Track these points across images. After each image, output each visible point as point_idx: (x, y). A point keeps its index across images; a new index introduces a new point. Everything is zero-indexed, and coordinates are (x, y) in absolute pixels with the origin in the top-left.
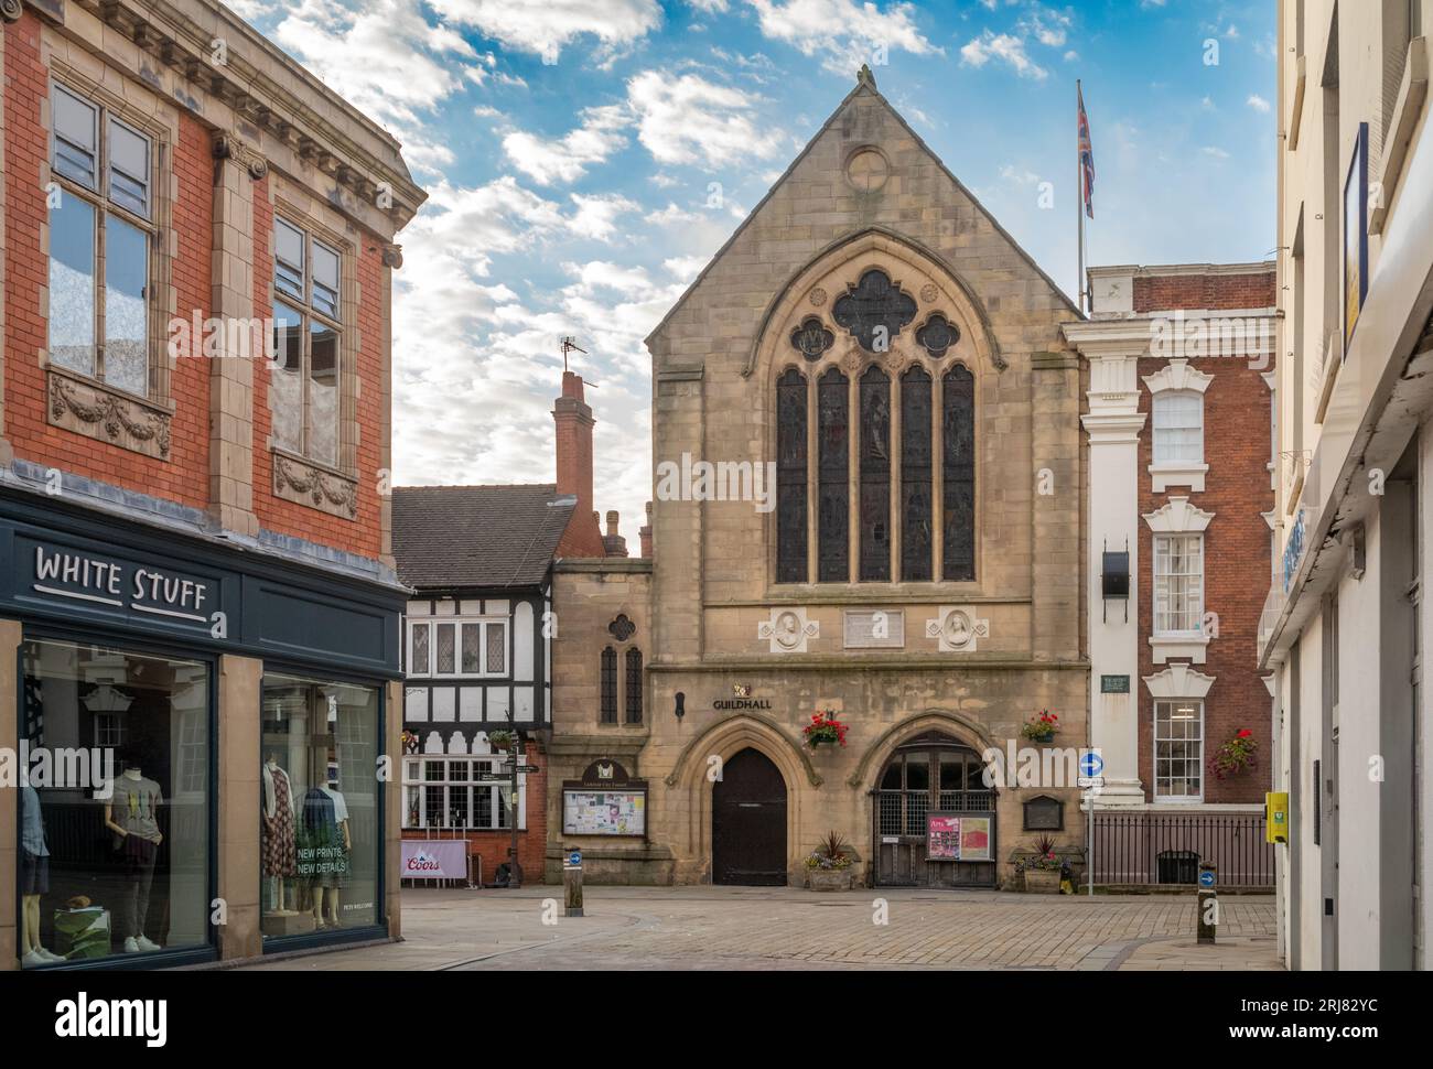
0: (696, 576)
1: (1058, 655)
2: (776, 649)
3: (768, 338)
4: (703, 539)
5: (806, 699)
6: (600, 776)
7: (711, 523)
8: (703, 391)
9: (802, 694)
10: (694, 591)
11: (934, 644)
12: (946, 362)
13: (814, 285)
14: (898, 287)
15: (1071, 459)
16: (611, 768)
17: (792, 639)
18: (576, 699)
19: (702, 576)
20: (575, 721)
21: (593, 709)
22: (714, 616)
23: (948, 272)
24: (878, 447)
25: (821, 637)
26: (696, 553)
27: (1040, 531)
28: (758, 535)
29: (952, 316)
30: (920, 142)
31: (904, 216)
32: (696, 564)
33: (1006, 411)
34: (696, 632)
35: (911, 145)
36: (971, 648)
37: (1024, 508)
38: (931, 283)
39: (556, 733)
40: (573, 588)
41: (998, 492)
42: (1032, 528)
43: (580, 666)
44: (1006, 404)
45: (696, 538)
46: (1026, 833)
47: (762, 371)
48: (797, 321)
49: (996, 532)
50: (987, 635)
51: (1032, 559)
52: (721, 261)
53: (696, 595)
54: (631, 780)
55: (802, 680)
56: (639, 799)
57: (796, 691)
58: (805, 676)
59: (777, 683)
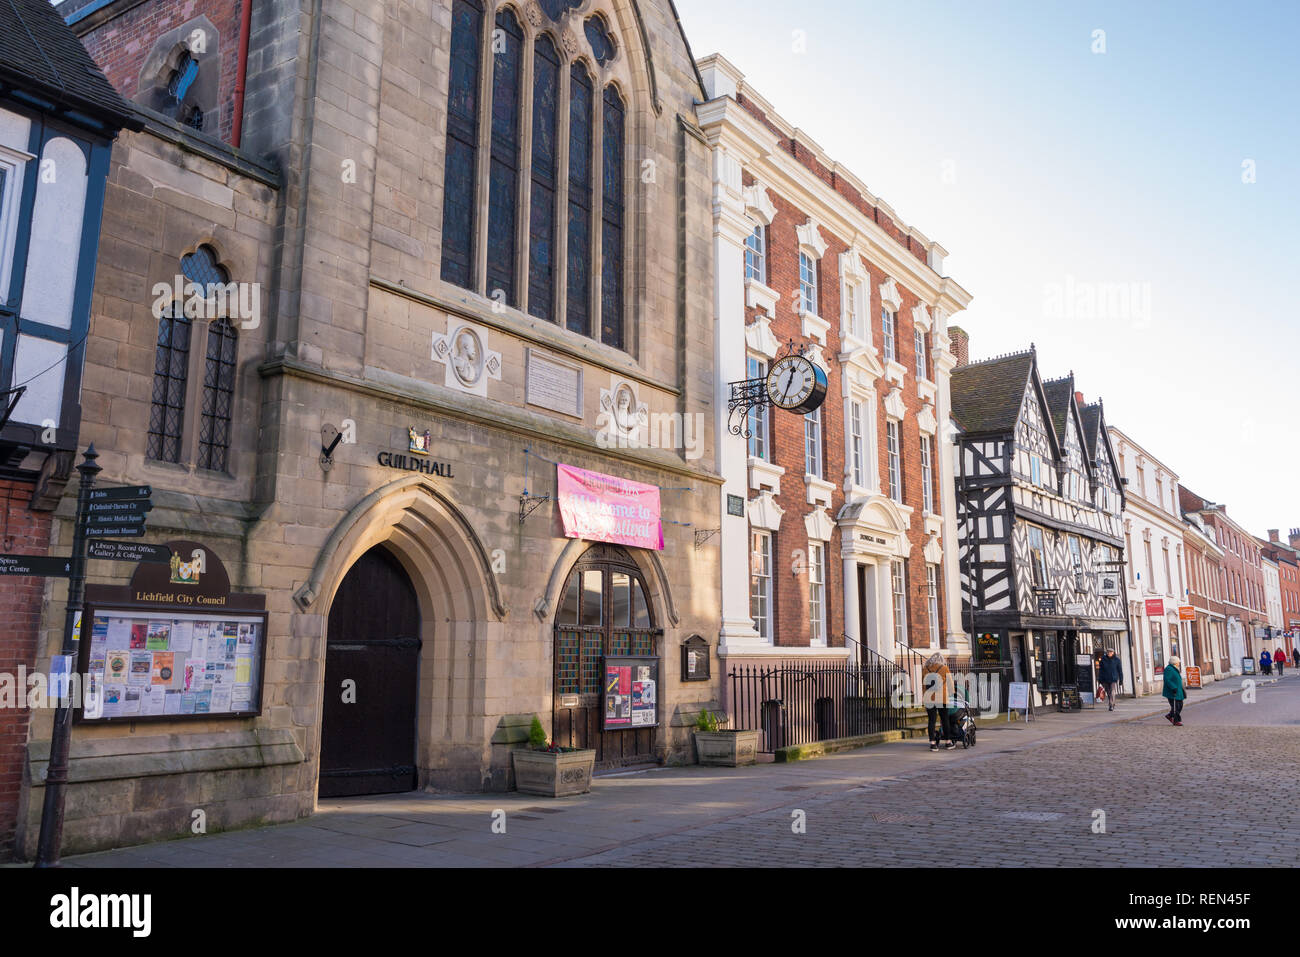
0: (363, 223)
1: (704, 463)
5: (495, 471)
6: (173, 578)
10: (359, 248)
12: (610, 76)
17: (472, 372)
21: (135, 426)
24: (545, 140)
25: (503, 381)
29: (615, 26)
33: (661, 164)
34: (358, 321)
42: (684, 305)
44: (661, 156)
46: (683, 684)
49: (654, 300)
51: (684, 342)
53: (363, 256)
54: (232, 590)
55: (491, 441)
56: (244, 632)
57: (483, 457)
58: (494, 435)
59: (461, 438)
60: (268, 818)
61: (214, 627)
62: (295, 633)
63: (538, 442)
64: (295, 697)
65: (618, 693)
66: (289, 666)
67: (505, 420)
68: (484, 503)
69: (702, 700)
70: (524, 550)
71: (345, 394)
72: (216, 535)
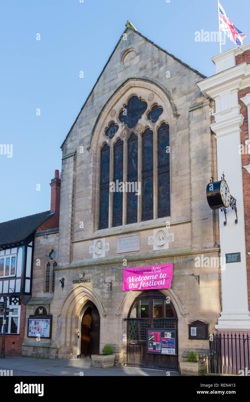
0: (70, 230)
1: (204, 246)
2: (95, 257)
3: (96, 133)
4: (73, 215)
5: (103, 277)
6: (39, 313)
7: (76, 209)
8: (75, 160)
9: (101, 275)
10: (69, 237)
11: (151, 247)
12: (158, 123)
13: (112, 108)
14: (141, 100)
15: (207, 148)
16: (42, 310)
17: (100, 252)
18: (38, 283)
19: (72, 230)
20: (37, 292)
21: (42, 287)
22: (76, 245)
23: (156, 85)
24: (134, 166)
25: (110, 250)
26: (70, 222)
27: (194, 185)
28: (90, 211)
29: (160, 103)
30: (146, 39)
31: (141, 69)
32: (70, 226)
33: (180, 135)
34: (69, 253)
35: (143, 41)
36: (166, 247)
37: (187, 177)
38: (152, 92)
39: (32, 296)
40: (40, 241)
41: (177, 172)
42: (190, 184)
43: (39, 270)
44: (180, 132)
45: (70, 216)
46: (190, 341)
47: (94, 146)
48: (107, 125)
49: (176, 191)
50: (173, 240)
51: (191, 199)
52: (83, 111)
53: (69, 238)
54: (48, 314)
55: (102, 269)
56: (49, 322)
57: (99, 274)
58: (103, 267)
59: (93, 271)
60: (50, 358)
61: (45, 321)
62: (58, 322)
63: (117, 264)
64: (58, 335)
65: (154, 341)
66: (57, 329)
67: (105, 262)
68: (100, 286)
69: (204, 348)
70: (112, 297)
71: (66, 270)
72: (45, 304)
